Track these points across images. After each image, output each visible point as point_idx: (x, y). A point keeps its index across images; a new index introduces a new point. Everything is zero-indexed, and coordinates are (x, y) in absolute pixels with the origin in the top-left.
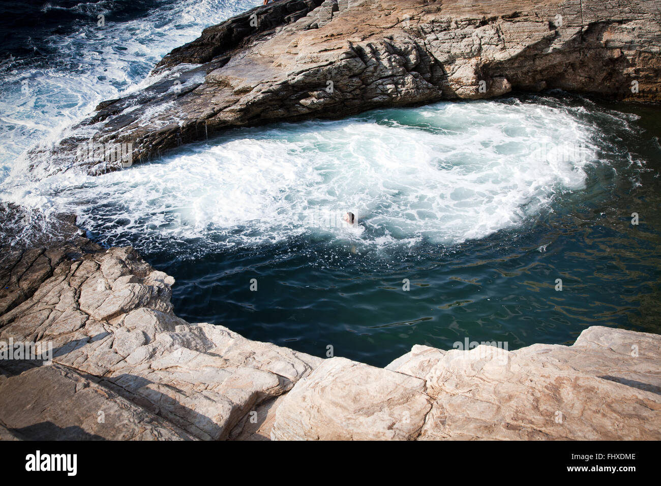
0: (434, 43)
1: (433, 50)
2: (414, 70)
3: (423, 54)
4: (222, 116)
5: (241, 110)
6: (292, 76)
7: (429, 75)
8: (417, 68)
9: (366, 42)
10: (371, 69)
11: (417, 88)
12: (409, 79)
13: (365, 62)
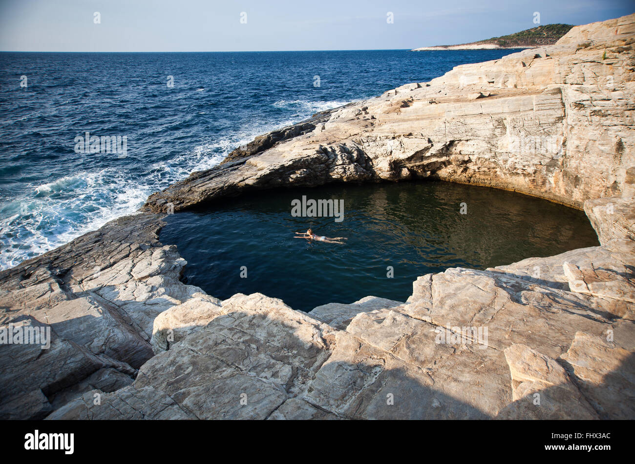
0: (367, 148)
1: (366, 152)
2: (356, 162)
3: (361, 153)
4: (247, 182)
5: (257, 179)
6: (287, 162)
7: (364, 165)
8: (357, 161)
9: (329, 146)
10: (331, 160)
11: (357, 172)
12: (352, 166)
13: (328, 157)
